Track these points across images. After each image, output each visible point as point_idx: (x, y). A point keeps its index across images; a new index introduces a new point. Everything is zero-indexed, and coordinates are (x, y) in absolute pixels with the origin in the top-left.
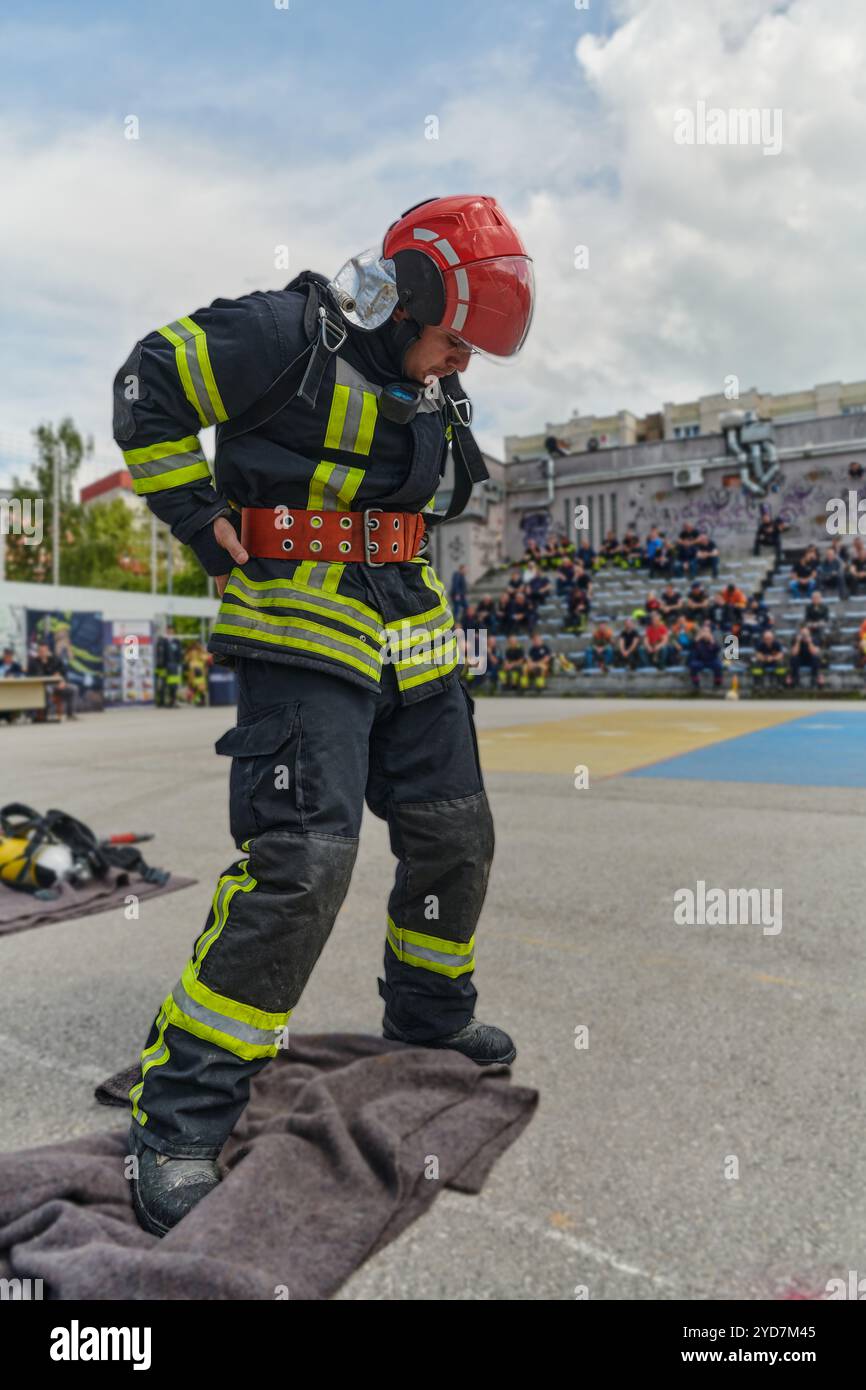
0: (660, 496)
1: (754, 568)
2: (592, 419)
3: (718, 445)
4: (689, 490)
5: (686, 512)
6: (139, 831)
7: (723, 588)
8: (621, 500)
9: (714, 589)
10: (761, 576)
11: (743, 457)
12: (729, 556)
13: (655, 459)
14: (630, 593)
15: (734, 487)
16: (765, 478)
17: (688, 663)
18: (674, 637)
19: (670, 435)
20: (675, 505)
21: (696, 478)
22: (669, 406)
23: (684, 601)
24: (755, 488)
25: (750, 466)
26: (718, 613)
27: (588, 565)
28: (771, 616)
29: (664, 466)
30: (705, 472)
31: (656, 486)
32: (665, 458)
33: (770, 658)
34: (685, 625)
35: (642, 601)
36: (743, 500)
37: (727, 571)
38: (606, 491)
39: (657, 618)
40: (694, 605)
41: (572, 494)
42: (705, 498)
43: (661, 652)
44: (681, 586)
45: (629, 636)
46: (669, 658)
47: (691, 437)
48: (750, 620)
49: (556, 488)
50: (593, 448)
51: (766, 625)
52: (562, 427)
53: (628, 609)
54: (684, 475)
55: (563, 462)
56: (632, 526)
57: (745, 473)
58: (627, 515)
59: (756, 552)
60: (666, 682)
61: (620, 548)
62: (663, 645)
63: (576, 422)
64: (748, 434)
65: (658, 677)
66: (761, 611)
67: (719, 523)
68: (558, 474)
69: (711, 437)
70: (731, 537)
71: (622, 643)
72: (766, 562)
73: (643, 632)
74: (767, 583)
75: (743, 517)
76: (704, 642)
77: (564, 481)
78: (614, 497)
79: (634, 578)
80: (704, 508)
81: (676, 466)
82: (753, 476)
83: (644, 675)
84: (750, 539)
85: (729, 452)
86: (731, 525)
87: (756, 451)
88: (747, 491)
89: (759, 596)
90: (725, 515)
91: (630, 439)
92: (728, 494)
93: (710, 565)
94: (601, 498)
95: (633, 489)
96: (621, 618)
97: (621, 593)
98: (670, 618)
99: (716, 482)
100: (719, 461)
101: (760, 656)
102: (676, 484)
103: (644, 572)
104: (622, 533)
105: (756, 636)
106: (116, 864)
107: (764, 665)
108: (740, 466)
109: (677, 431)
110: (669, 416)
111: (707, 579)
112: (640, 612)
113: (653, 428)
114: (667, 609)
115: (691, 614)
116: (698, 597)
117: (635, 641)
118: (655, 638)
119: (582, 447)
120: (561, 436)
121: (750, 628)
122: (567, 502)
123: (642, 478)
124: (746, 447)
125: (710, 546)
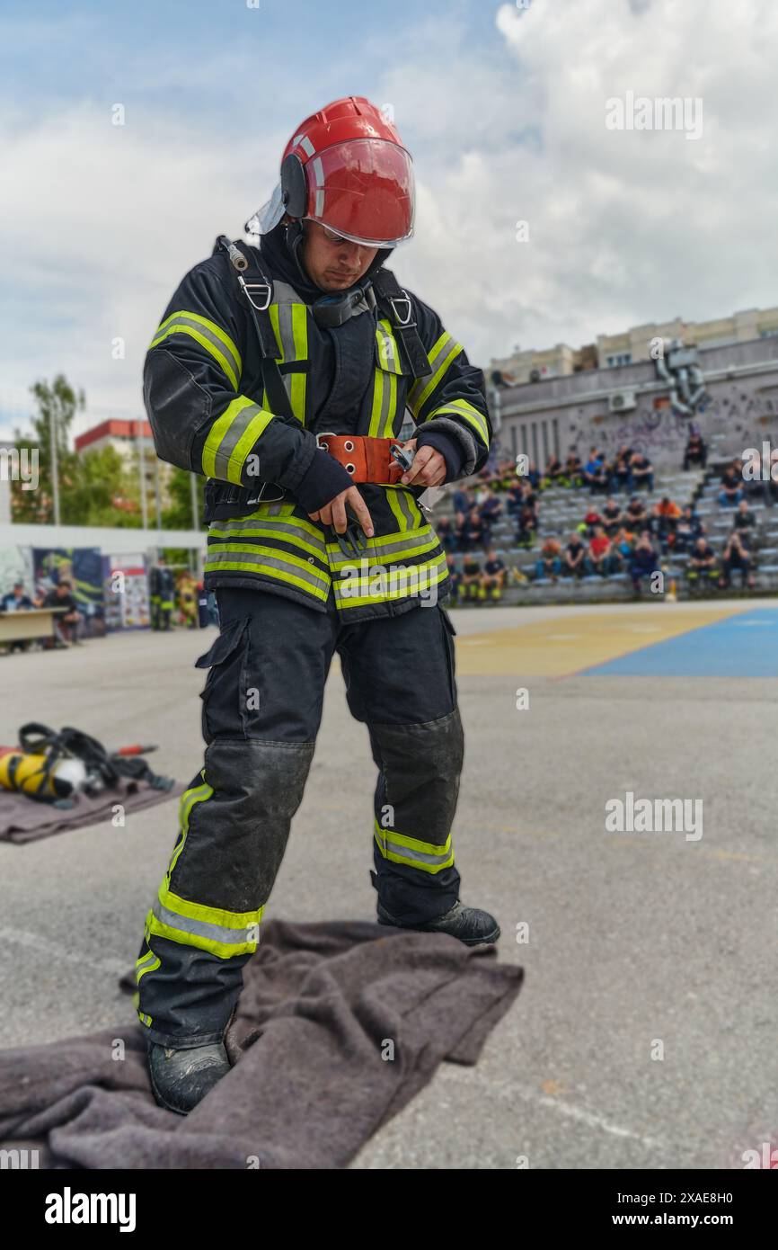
0: (598, 420)
1: (686, 482)
2: (532, 353)
3: (648, 372)
4: (624, 414)
5: (622, 433)
6: (144, 743)
7: (659, 501)
8: (563, 425)
10: (692, 488)
11: (672, 381)
12: (662, 471)
13: (592, 386)
14: (574, 509)
15: (665, 409)
16: (693, 399)
17: (630, 570)
18: (615, 547)
19: (603, 364)
20: (611, 427)
21: (629, 402)
22: (602, 338)
23: (624, 515)
24: (684, 408)
25: (678, 389)
26: (655, 524)
27: (536, 485)
28: (703, 524)
29: (600, 393)
30: (638, 396)
31: (593, 411)
32: (601, 385)
33: (704, 563)
34: (625, 536)
36: (673, 421)
37: (661, 485)
38: (548, 417)
39: (599, 531)
40: (632, 518)
41: (517, 422)
42: (638, 420)
43: (604, 562)
45: (574, 549)
46: (612, 567)
47: (623, 365)
48: (684, 529)
49: (503, 418)
50: (535, 379)
51: (699, 533)
52: (505, 361)
54: (619, 400)
55: (508, 394)
56: (573, 448)
57: (674, 395)
58: (568, 439)
59: (686, 467)
60: (610, 589)
61: (563, 469)
62: (606, 554)
63: (518, 357)
64: (675, 360)
65: (603, 584)
66: (693, 520)
67: (652, 442)
68: (504, 405)
69: (642, 364)
70: (664, 454)
71: (568, 555)
72: (696, 476)
73: (587, 544)
74: (698, 495)
75: (674, 435)
76: (644, 551)
77: (510, 410)
78: (555, 423)
79: (577, 496)
80: (638, 430)
81: (611, 392)
82: (681, 398)
83: (590, 583)
85: (659, 377)
86: (663, 444)
87: (684, 375)
88: (676, 412)
89: (692, 507)
90: (658, 435)
91: (567, 369)
92: (659, 416)
93: (646, 481)
94: (544, 425)
95: (573, 415)
96: (567, 532)
97: (565, 510)
98: (611, 530)
99: (648, 405)
100: (650, 386)
101: (694, 562)
102: (612, 408)
103: (586, 490)
104: (564, 455)
105: (690, 543)
106: (126, 774)
107: (699, 569)
108: (669, 390)
109: (610, 360)
110: (602, 347)
111: (643, 493)
112: (583, 527)
113: (588, 359)
114: (608, 522)
115: (630, 526)
116: (635, 510)
117: (581, 553)
118: (598, 548)
119: (525, 378)
120: (506, 369)
121: (685, 537)
122: (513, 429)
123: (581, 405)
124: (674, 372)
125: (645, 464)
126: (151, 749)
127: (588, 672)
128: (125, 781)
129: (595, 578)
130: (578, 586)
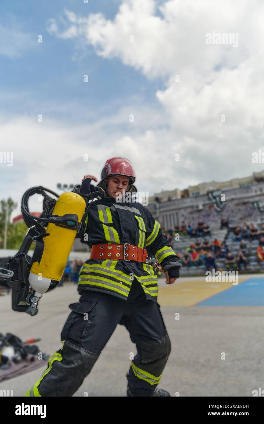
0: (191, 213)
1: (222, 234)
2: (168, 192)
3: (206, 198)
4: (199, 211)
5: (199, 218)
6: (36, 337)
7: (213, 240)
8: (180, 215)
9: (211, 240)
10: (224, 236)
11: (214, 201)
12: (213, 230)
13: (188, 202)
14: (185, 243)
15: (212, 210)
16: (222, 206)
17: (206, 264)
18: (200, 256)
19: (191, 195)
20: (195, 215)
21: (201, 207)
22: (190, 187)
23: (202, 245)
24: (219, 209)
25: (216, 203)
26: (213, 248)
27: (171, 235)
28: (229, 248)
29: (191, 204)
30: (204, 205)
31: (189, 210)
32: (191, 202)
33: (231, 262)
34: (203, 252)
35: (189, 245)
36: (215, 213)
37: (213, 235)
38: (175, 212)
39: (194, 251)
40: (205, 246)
41: (164, 214)
42: (204, 213)
43: (197, 262)
44: (201, 240)
45: (186, 257)
46: (199, 263)
47: (197, 196)
48: (223, 250)
49: (160, 212)
50: (170, 200)
51: (228, 251)
52: (159, 194)
53: (185, 248)
54: (197, 207)
55: (161, 205)
56: (183, 222)
57: (215, 206)
58: (181, 219)
59: (221, 228)
60: (199, 271)
61: (180, 229)
62: (197, 259)
63: (163, 193)
64: (215, 194)
65: (196, 270)
67: (209, 220)
68: (160, 208)
69: (204, 195)
70: (213, 224)
71: (184, 259)
72: (225, 231)
73: (190, 255)
74: (226, 238)
75: (216, 218)
76: (210, 258)
77: (162, 210)
78: (177, 214)
79: (186, 238)
80: (204, 216)
81: (195, 204)
82: (218, 206)
83: (192, 269)
84: (219, 225)
85: (209, 199)
86: (213, 221)
87: (218, 199)
88: (216, 211)
89: (224, 242)
90: (211, 218)
91: (179, 197)
92: (211, 212)
93: (208, 233)
94: (173, 215)
95: (182, 212)
96: (183, 251)
97: (182, 243)
98: (198, 250)
99: (207, 208)
100: (207, 202)
102: (195, 209)
103: (188, 236)
104: (180, 225)
105: (225, 255)
106: (30, 352)
107: (230, 264)
108: (213, 203)
109: (193, 194)
110: (190, 190)
111: (208, 238)
112: (188, 249)
113: (186, 193)
114: (197, 247)
116: (206, 243)
117: (188, 259)
118: (194, 257)
119: (165, 199)
120: (160, 196)
121: (224, 253)
122: (163, 216)
123: (185, 208)
124: (215, 198)
125: (207, 228)
126: (38, 340)
127: (199, 304)
128: (30, 356)
129: (194, 267)
130: (188, 270)
